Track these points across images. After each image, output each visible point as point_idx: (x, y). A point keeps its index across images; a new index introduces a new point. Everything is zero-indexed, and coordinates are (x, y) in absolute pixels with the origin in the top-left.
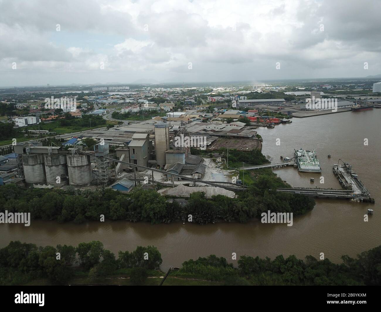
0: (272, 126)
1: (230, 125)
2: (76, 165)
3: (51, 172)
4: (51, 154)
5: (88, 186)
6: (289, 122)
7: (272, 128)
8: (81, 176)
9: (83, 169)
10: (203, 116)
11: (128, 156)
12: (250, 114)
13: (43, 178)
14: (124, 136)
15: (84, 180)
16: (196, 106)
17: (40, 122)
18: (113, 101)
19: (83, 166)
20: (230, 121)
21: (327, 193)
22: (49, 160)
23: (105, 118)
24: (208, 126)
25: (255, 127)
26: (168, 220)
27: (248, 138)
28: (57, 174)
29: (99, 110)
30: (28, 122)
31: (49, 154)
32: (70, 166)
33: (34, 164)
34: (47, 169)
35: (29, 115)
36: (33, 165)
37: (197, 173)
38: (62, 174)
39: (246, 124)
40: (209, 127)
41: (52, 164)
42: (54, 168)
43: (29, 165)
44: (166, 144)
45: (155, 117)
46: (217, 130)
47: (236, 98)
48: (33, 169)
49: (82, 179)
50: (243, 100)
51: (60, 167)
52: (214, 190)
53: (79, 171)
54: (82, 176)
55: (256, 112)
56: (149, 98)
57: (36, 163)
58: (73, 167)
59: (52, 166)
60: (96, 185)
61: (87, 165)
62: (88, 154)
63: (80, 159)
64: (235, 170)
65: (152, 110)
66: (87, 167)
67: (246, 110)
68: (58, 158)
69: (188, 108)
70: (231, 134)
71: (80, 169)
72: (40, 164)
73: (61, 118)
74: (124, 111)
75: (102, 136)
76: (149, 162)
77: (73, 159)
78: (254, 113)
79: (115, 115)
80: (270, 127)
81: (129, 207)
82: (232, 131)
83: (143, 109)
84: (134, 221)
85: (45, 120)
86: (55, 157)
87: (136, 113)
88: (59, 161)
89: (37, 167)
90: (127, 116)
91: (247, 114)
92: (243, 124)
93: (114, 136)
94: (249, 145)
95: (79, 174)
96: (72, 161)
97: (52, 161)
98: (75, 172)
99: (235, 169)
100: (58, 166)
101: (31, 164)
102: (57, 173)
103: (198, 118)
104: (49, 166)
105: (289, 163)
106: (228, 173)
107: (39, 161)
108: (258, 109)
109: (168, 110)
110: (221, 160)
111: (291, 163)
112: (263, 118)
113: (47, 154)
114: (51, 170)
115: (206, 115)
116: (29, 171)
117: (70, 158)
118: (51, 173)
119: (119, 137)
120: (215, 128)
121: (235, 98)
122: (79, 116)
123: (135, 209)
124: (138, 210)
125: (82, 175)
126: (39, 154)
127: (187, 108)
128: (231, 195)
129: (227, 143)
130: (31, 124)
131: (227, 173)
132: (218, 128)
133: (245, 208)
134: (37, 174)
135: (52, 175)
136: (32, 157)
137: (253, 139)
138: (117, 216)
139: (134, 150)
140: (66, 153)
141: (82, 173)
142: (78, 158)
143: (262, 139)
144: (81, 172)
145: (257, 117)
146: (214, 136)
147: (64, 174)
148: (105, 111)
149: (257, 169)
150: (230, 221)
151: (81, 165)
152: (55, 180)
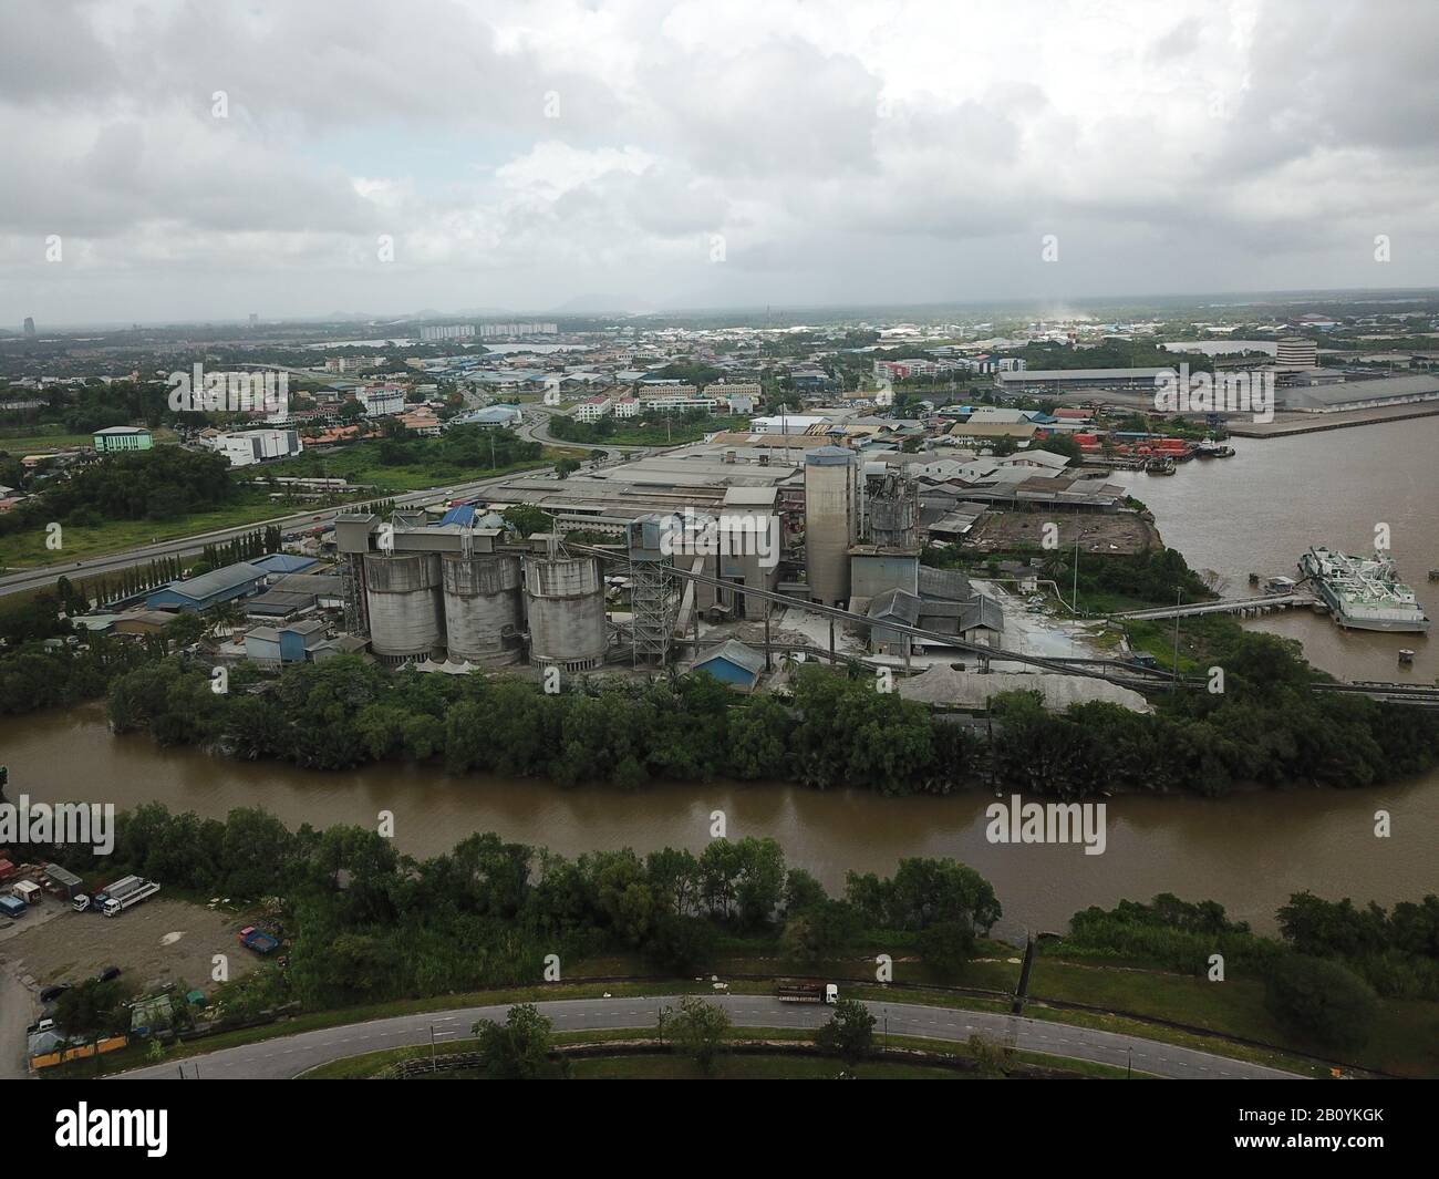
0: (1165, 469)
1: (1015, 463)
2: (561, 593)
3: (471, 617)
4: (472, 554)
5: (597, 666)
6: (1225, 454)
7: (1169, 475)
8: (575, 632)
9: (582, 607)
10: (894, 427)
11: (715, 566)
12: (1066, 424)
13: (433, 639)
14: (639, 498)
15: (584, 647)
16: (845, 395)
17: (301, 449)
18: (522, 376)
19: (588, 596)
20: (1004, 447)
22: (466, 574)
23: (525, 435)
24: (933, 466)
25: (1104, 471)
26: (943, 783)
27: (1098, 509)
28: (490, 625)
29: (496, 408)
30: (263, 451)
31: (465, 555)
32: (539, 595)
33: (407, 587)
34: (453, 606)
35: (249, 424)
36: (404, 593)
37: (982, 627)
38: (505, 627)
39: (1069, 459)
40: (939, 470)
41: (474, 587)
42: (480, 601)
43: (393, 593)
44: (848, 524)
45: (714, 435)
46: (970, 480)
47: (985, 366)
48: (404, 606)
49: (579, 641)
50: (1011, 371)
51: (500, 598)
52: (1072, 684)
53: (571, 615)
54: (582, 634)
55: (1085, 417)
56: (650, 367)
57: (415, 586)
58: (551, 599)
59: (473, 596)
60: (627, 662)
61: (596, 594)
62: (603, 554)
63: (577, 572)
64: (1104, 621)
65: (686, 408)
66: (596, 601)
67: (1047, 409)
68: (493, 569)
69: (818, 402)
70: (1031, 494)
71: (575, 606)
72: (426, 589)
73: (367, 436)
74: (588, 414)
75: (559, 498)
76: (780, 588)
77: (553, 570)
78: (1078, 420)
79: (562, 427)
80: (1157, 470)
81: (795, 735)
82: (1031, 483)
83: (655, 407)
84: (821, 784)
85: (316, 443)
86: (483, 565)
87: (633, 419)
88: (498, 579)
89: (416, 600)
90: (604, 429)
91: (1056, 422)
92: (1061, 460)
93: (603, 500)
94: (1114, 535)
95: (569, 625)
96: (550, 580)
97: (473, 577)
98: (555, 617)
99: (1105, 618)
100: (495, 595)
101: (398, 588)
102: (490, 621)
103: (876, 435)
104: (462, 596)
105: (1296, 599)
106: (1083, 631)
107: (423, 578)
108: (1087, 404)
109: (746, 410)
110: (1035, 585)
111: (1301, 599)
112: (1121, 439)
113: (460, 554)
114: (468, 610)
115: (901, 427)
116: (391, 612)
117: (542, 568)
118: (469, 622)
119: (623, 502)
120: (960, 471)
121: (981, 367)
122: (429, 430)
123: (815, 742)
124: (831, 746)
125: (579, 627)
126: (425, 554)
127: (812, 403)
128: (1135, 703)
129: (1026, 526)
130: (271, 458)
131: (1077, 631)
132: (972, 473)
133: (1225, 744)
134: (417, 623)
135: (473, 628)
136: (403, 563)
137: (1119, 513)
138: (759, 764)
140: (520, 551)
141: (581, 621)
142: (570, 567)
143: (1149, 513)
144: (578, 618)
145: (1098, 436)
146: (969, 500)
147: (511, 626)
148: (519, 413)
149: (1181, 617)
150: (1166, 789)
151: (578, 592)
152: (484, 645)
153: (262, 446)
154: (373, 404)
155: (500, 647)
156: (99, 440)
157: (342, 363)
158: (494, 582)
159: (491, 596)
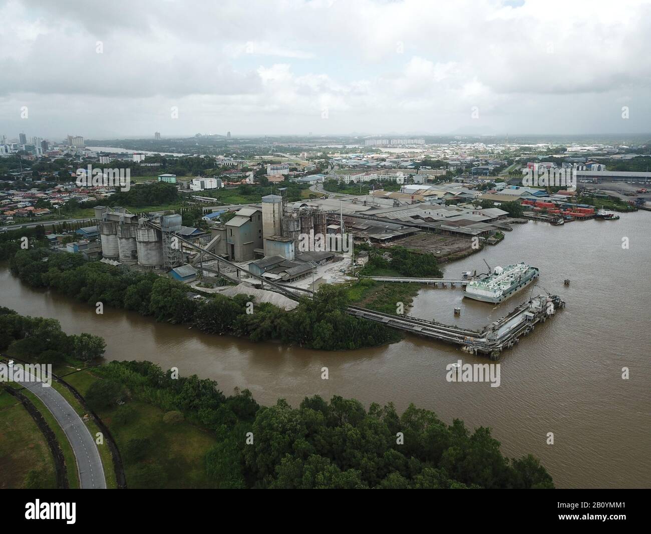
0: (557, 222)
2: (141, 240)
3: (122, 245)
4: (123, 223)
5: (156, 268)
7: (558, 225)
8: (147, 255)
9: (149, 246)
10: (457, 193)
11: (225, 238)
15: (150, 261)
17: (223, 186)
19: (151, 242)
21: (434, 331)
23: (312, 187)
24: (428, 211)
28: (128, 250)
30: (205, 186)
31: (120, 223)
32: (137, 240)
33: (108, 233)
36: (107, 235)
37: (284, 272)
38: (133, 251)
39: (508, 213)
40: (430, 213)
41: (122, 235)
42: (124, 240)
43: (104, 234)
44: (274, 227)
45: (374, 192)
46: (436, 218)
48: (108, 239)
49: (148, 259)
51: (131, 240)
53: (145, 249)
54: (149, 256)
57: (111, 233)
58: (139, 242)
59: (122, 238)
61: (156, 242)
62: (158, 227)
63: (147, 233)
66: (155, 245)
68: (128, 229)
71: (146, 245)
72: (113, 234)
73: (253, 183)
74: (348, 179)
76: (254, 251)
77: (139, 232)
80: (554, 223)
85: (232, 185)
86: (124, 227)
87: (365, 183)
88: (130, 233)
89: (111, 237)
91: (548, 196)
92: (501, 213)
95: (145, 252)
96: (138, 235)
97: (121, 231)
100: (129, 239)
101: (105, 233)
102: (127, 248)
103: (441, 196)
104: (120, 238)
107: (114, 230)
109: (418, 182)
113: (118, 222)
114: (121, 243)
116: (104, 241)
117: (137, 230)
118: (121, 247)
120: (438, 214)
126: (113, 222)
130: (209, 189)
132: (442, 215)
134: (111, 246)
135: (122, 250)
136: (107, 225)
139: (231, 230)
140: (137, 224)
141: (149, 251)
142: (144, 231)
143: (498, 243)
144: (147, 250)
146: (417, 227)
148: (323, 178)
149: (399, 282)
151: (147, 240)
152: (126, 257)
153: (205, 184)
154: (272, 171)
155: (131, 257)
156: (160, 178)
157: (306, 154)
158: (128, 234)
159: (127, 239)
